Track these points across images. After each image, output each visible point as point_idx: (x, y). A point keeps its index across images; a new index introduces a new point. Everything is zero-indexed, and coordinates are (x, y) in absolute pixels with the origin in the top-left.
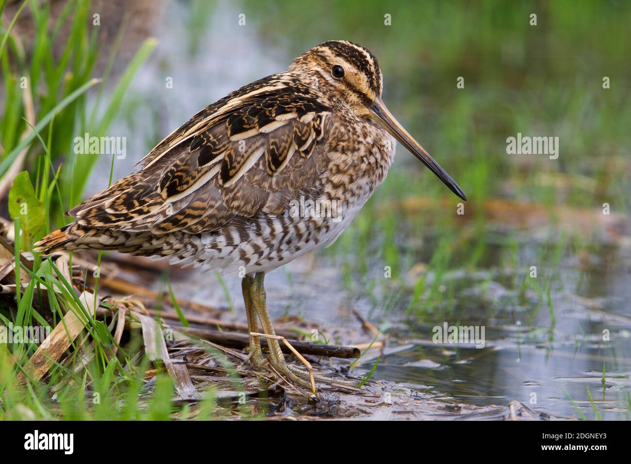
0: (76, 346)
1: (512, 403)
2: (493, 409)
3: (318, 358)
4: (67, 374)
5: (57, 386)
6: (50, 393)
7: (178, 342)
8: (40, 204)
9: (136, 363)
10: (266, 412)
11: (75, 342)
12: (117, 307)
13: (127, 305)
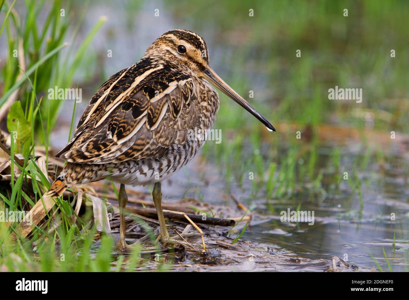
0: (50, 216)
1: (333, 258)
2: (321, 262)
3: (207, 226)
4: (43, 234)
5: (37, 241)
6: (32, 246)
7: (116, 214)
8: (28, 123)
9: (89, 228)
10: (172, 262)
11: (49, 213)
12: (77, 191)
13: (83, 190)
